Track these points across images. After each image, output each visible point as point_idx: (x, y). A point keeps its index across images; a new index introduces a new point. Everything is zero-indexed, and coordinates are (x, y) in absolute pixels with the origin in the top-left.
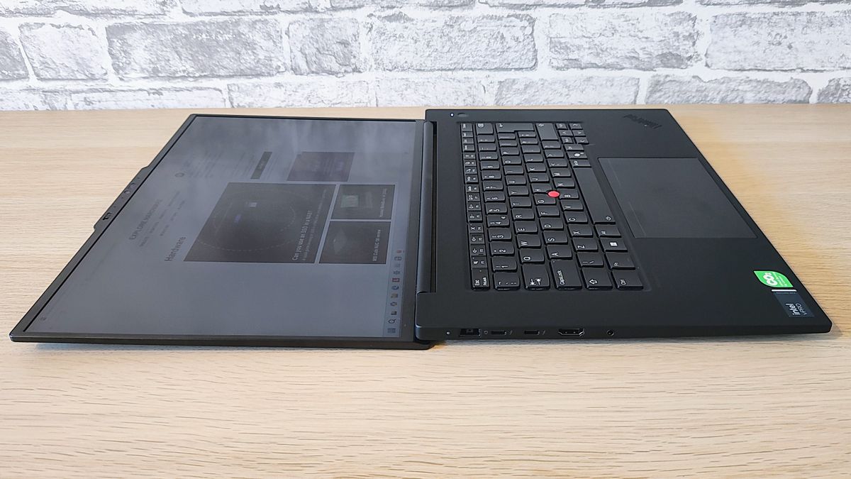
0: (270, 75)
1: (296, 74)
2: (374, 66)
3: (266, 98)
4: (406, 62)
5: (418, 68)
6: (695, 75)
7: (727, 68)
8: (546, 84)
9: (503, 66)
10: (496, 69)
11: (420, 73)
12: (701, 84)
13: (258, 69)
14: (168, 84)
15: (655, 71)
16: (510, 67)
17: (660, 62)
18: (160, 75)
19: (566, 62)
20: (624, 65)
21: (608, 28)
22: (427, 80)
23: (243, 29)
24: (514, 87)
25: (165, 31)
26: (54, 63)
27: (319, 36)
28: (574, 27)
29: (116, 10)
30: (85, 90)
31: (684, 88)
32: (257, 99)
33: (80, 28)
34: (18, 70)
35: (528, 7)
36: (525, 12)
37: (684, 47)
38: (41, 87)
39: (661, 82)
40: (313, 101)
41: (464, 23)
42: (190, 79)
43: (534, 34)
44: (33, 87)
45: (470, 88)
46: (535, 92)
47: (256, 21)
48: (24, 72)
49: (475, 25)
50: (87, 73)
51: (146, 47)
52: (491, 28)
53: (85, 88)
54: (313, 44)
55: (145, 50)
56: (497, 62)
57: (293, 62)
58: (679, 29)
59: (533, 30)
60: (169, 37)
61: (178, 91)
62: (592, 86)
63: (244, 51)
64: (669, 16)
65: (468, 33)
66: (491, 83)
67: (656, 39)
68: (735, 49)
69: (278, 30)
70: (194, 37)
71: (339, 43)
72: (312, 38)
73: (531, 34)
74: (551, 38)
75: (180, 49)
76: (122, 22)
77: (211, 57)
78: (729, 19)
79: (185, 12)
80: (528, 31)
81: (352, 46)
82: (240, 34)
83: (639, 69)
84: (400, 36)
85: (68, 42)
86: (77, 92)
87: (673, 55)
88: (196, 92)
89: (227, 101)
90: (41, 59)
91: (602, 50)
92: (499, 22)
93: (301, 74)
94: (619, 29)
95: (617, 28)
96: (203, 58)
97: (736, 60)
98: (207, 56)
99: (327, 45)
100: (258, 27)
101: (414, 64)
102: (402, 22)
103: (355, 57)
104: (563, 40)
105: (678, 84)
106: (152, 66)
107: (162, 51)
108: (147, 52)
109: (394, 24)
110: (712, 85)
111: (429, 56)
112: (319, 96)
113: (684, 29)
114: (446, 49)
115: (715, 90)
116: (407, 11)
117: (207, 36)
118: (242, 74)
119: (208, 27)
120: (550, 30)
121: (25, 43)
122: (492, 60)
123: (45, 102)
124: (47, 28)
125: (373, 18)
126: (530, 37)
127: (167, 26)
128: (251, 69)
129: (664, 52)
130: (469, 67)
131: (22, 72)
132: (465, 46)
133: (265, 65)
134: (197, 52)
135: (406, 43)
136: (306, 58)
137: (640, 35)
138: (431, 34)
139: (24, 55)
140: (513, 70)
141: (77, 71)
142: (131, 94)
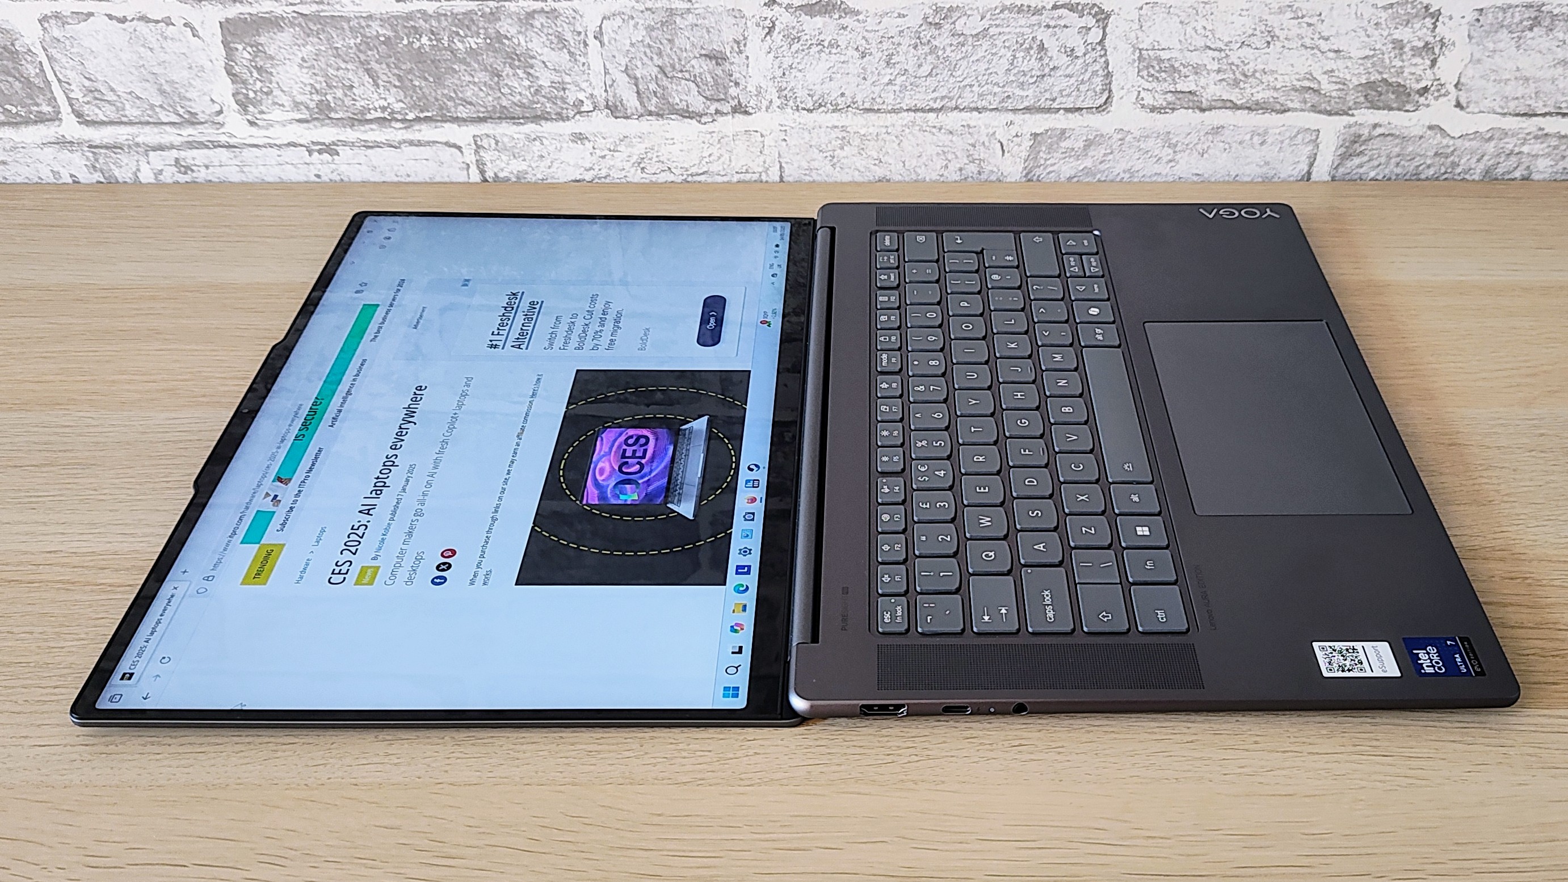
0: (561, 117)
1: (616, 118)
2: (777, 102)
3: (553, 162)
4: (843, 95)
5: (867, 105)
6: (1434, 123)
7: (1500, 110)
8: (1129, 138)
9: (1042, 103)
10: (1027, 109)
11: (872, 116)
12: (1445, 141)
13: (539, 106)
14: (350, 134)
15: (1353, 115)
16: (1055, 105)
17: (1362, 99)
18: (333, 115)
19: (1170, 97)
20: (1290, 105)
21: (1258, 32)
22: (884, 130)
23: (507, 26)
24: (1063, 144)
25: (343, 29)
26: (112, 90)
27: (665, 42)
28: (1189, 30)
30: (176, 143)
31: (1411, 149)
32: (534, 165)
33: (168, 22)
34: (37, 105)
36: (1088, 1)
37: (1413, 70)
38: (87, 139)
39: (1363, 138)
40: (650, 170)
41: (964, 19)
42: (393, 124)
43: (1107, 42)
44: (69, 138)
45: (974, 146)
46: (1105, 155)
47: (534, 11)
48: (50, 109)
49: (986, 23)
50: (181, 111)
51: (303, 59)
52: (1018, 30)
53: (177, 140)
54: (652, 59)
55: (301, 66)
56: (1030, 95)
57: (610, 93)
58: (1404, 34)
59: (1104, 35)
60: (352, 41)
61: (371, 147)
62: (1222, 144)
63: (508, 69)
64: (1385, 8)
65: (970, 39)
66: (1017, 136)
67: (1356, 54)
68: (1518, 74)
69: (580, 29)
70: (405, 42)
71: (705, 55)
72: (649, 46)
73: (1101, 42)
74: (1140, 50)
75: (374, 65)
76: (254, 11)
77: (439, 81)
78: (1509, 15)
80: (1095, 35)
81: (733, 63)
82: (500, 37)
83: (1320, 112)
84: (831, 45)
85: (142, 49)
86: (161, 148)
87: (1391, 84)
88: (407, 149)
89: (474, 170)
90: (87, 83)
91: (1246, 76)
92: (1036, 17)
93: (627, 118)
94: (1282, 35)
95: (1277, 32)
96: (423, 83)
97: (1519, 95)
98: (431, 80)
99: (680, 60)
100: (537, 24)
101: (859, 99)
102: (837, 16)
103: (737, 84)
104: (1165, 55)
105: (1397, 141)
106: (316, 97)
107: (338, 69)
108: (305, 71)
109: (819, 21)
110: (1467, 144)
111: (890, 82)
112: (661, 159)
113: (1413, 34)
114: (926, 69)
115: (1472, 153)
117: (430, 40)
118: (504, 116)
119: (434, 23)
120: (1140, 34)
121: (52, 51)
122: (1018, 92)
123: (94, 167)
124: (100, 22)
125: (777, 7)
126: (1099, 48)
127: (348, 20)
128: (522, 105)
129: (1372, 79)
130: (972, 105)
131: (46, 109)
132: (964, 63)
133: (552, 99)
134: (410, 71)
135: (843, 58)
136: (636, 85)
137: (1324, 45)
138: (896, 40)
139: (50, 76)
140: (1062, 111)
141: (161, 106)
142: (275, 151)
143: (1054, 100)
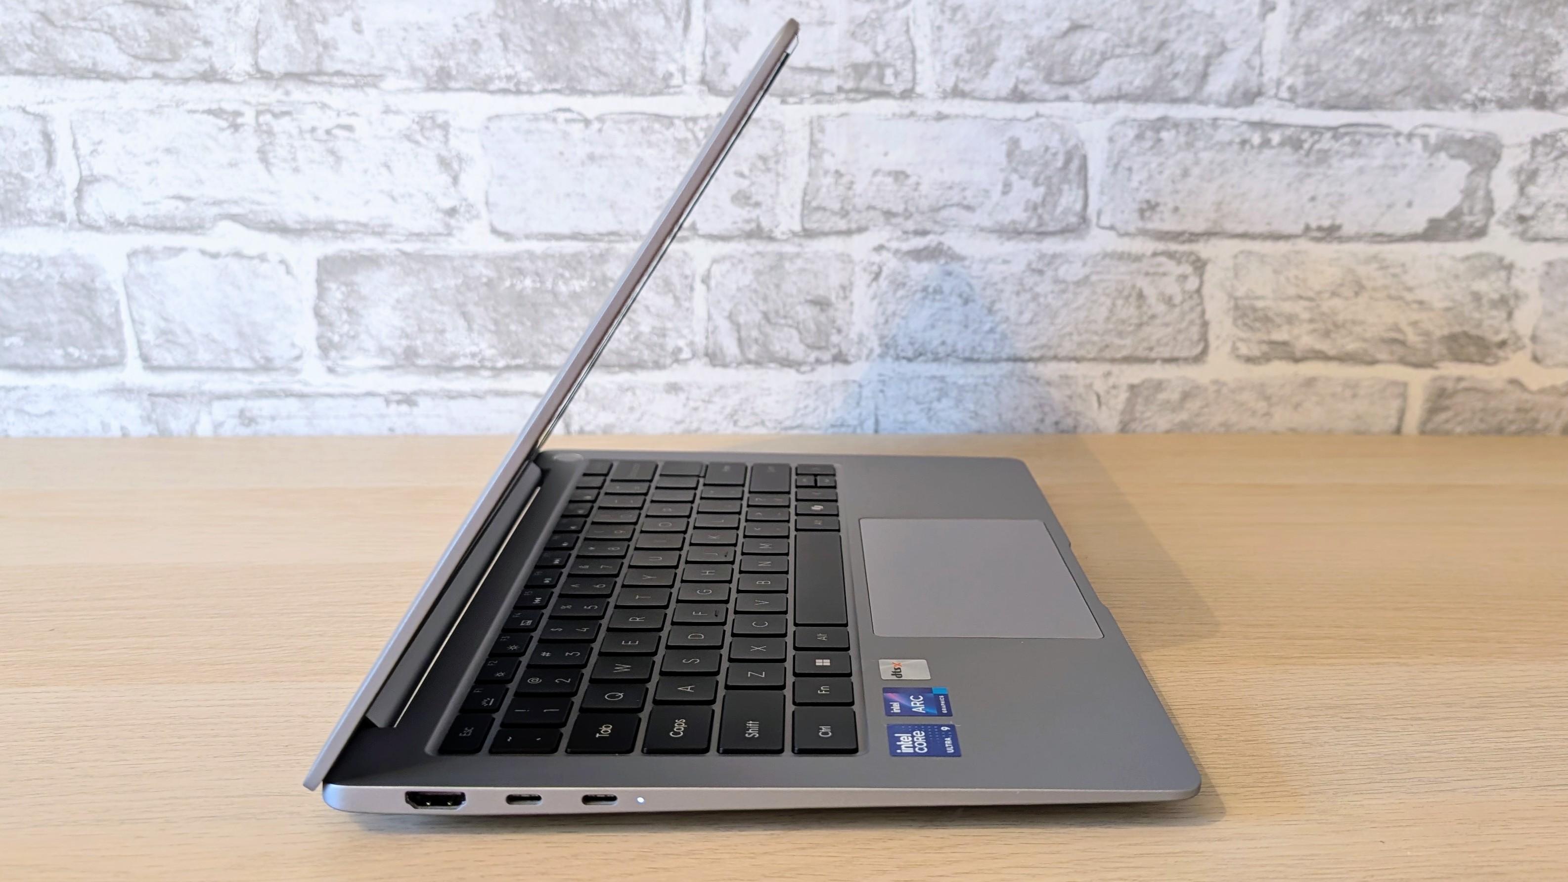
0: (658, 366)
1: (714, 366)
2: (877, 351)
3: (643, 415)
4: (943, 343)
5: (967, 354)
6: (1514, 376)
8: (1225, 390)
9: (1141, 353)
11: (972, 368)
12: (1526, 395)
14: (434, 383)
15: (1438, 368)
16: (1153, 355)
17: (1446, 351)
18: (420, 362)
19: (1265, 348)
20: (1379, 356)
21: (1346, 283)
22: (982, 381)
24: (1161, 396)
25: (444, 269)
26: (188, 332)
27: (772, 287)
28: (1282, 279)
29: (345, 222)
30: (244, 392)
31: (1493, 403)
32: (623, 417)
33: (262, 258)
34: (102, 347)
35: (1194, 237)
36: (1186, 247)
37: (1491, 322)
38: (148, 385)
39: (1449, 391)
40: (743, 423)
41: (1066, 266)
42: (483, 373)
43: (1204, 290)
44: (129, 385)
45: (1071, 398)
46: (1202, 407)
48: (116, 352)
49: (1087, 270)
50: (257, 356)
51: (398, 301)
52: (1119, 277)
53: (246, 388)
54: (757, 304)
55: (394, 308)
56: (1127, 346)
57: (711, 340)
58: (1481, 286)
59: (1201, 283)
60: (452, 282)
61: (455, 398)
62: (1315, 398)
64: (1462, 260)
65: (1071, 287)
66: (1115, 387)
67: (1439, 305)
69: (688, 273)
70: (508, 284)
71: (811, 302)
72: (755, 293)
73: (1198, 291)
74: (1236, 299)
75: (471, 308)
77: (536, 325)
79: (495, 231)
80: (1192, 283)
81: (836, 310)
82: (606, 280)
83: (1407, 364)
84: (935, 292)
85: (229, 288)
86: (226, 397)
87: (1471, 337)
88: (491, 400)
90: (162, 324)
91: (1336, 327)
92: (1136, 265)
93: (727, 368)
94: (1368, 284)
95: (1365, 282)
96: (520, 329)
98: (527, 323)
99: (785, 305)
101: (960, 346)
102: (943, 261)
103: (839, 331)
104: (1260, 304)
105: (1480, 394)
106: (403, 341)
107: (433, 311)
108: (396, 312)
109: (925, 267)
110: (1546, 398)
111: (992, 331)
112: (757, 411)
113: (1490, 286)
114: (1027, 317)
115: (1551, 407)
116: (954, 241)
117: (534, 281)
119: (540, 264)
120: (1235, 282)
121: (132, 289)
122: (1118, 341)
123: (150, 418)
124: (189, 257)
125: (885, 254)
126: (1196, 296)
127: (452, 259)
129: (1454, 330)
130: (1071, 355)
131: (112, 352)
133: (650, 346)
134: (507, 315)
135: (946, 305)
136: (739, 331)
137: (1409, 297)
138: (1000, 286)
139: (125, 316)
140: (1159, 362)
141: (237, 351)
142: (348, 402)
143: (1151, 349)
